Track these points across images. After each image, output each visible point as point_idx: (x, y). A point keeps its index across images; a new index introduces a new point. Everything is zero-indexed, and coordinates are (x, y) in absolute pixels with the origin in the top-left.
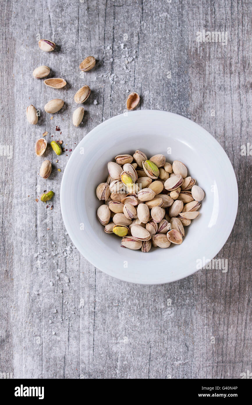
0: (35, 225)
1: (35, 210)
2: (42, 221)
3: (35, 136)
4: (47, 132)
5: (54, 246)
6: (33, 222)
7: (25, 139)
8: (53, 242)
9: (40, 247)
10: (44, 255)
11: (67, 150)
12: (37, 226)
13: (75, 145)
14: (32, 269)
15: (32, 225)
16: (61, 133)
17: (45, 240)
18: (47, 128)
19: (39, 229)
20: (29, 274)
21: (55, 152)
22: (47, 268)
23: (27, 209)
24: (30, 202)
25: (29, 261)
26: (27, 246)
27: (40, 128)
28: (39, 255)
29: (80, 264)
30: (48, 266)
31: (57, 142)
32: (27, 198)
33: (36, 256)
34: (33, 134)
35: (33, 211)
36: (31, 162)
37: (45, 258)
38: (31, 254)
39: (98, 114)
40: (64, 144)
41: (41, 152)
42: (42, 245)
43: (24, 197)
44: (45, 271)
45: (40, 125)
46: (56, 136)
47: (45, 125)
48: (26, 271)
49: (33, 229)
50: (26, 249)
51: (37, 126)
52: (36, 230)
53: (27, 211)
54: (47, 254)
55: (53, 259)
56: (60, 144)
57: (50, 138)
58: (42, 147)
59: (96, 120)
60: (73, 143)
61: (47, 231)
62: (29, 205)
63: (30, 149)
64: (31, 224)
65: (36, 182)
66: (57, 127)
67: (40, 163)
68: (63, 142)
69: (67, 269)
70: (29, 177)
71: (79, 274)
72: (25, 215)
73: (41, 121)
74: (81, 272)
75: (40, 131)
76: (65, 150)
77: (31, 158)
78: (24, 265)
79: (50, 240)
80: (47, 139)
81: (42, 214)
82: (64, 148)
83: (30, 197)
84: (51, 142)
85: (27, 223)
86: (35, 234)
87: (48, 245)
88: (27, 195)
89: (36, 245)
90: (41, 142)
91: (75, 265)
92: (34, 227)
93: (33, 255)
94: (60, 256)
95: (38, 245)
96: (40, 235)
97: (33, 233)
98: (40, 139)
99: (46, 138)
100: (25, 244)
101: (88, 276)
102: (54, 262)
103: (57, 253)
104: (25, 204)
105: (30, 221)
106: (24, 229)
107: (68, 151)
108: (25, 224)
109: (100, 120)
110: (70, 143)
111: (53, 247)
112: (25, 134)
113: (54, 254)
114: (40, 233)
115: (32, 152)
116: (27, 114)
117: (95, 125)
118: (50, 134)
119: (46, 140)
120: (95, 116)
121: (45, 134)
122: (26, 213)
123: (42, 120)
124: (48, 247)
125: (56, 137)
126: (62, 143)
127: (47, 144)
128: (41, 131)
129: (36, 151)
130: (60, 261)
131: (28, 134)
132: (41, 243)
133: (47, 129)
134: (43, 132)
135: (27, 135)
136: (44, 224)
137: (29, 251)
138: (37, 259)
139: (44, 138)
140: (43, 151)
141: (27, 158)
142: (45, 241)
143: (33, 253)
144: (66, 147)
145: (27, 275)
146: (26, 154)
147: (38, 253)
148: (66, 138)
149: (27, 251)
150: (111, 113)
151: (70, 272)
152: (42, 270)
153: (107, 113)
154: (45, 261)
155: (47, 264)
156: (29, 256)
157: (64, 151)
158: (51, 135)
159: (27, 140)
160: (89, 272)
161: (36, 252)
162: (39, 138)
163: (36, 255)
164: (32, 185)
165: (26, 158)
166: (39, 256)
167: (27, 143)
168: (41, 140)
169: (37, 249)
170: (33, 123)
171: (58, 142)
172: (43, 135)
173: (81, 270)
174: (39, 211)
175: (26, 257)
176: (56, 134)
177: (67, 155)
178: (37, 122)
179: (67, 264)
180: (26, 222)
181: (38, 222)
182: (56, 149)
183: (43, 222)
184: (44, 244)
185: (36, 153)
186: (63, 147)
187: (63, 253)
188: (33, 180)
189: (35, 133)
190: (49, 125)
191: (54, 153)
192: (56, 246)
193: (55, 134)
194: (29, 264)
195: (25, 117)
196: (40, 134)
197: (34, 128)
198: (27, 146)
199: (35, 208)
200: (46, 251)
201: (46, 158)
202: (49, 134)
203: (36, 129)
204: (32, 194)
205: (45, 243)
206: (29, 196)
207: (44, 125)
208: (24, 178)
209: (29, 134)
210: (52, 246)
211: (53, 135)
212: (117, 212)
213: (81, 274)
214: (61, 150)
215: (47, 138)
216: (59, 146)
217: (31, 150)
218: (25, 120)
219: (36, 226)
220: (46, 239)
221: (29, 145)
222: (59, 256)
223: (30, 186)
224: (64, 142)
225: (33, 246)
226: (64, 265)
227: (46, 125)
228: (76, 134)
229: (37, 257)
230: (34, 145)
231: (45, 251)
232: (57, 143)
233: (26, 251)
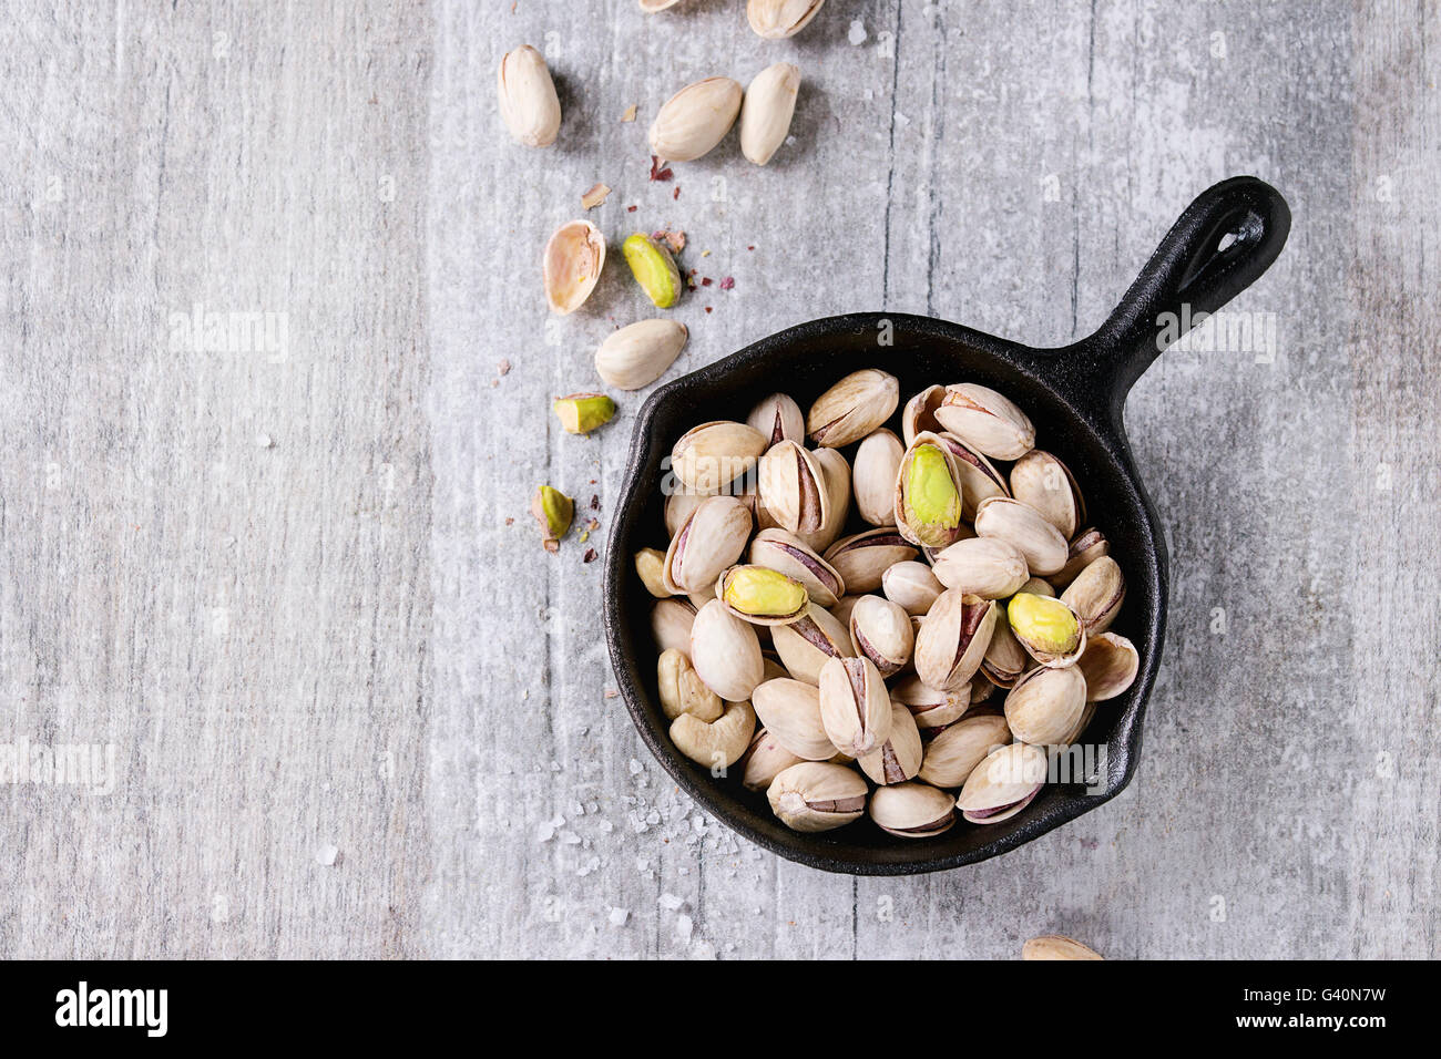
0: (540, 670)
1: (541, 594)
2: (579, 651)
3: (544, 205)
4: (604, 189)
5: (642, 783)
6: (530, 656)
7: (490, 223)
8: (633, 762)
9: (568, 785)
10: (589, 832)
11: (707, 282)
12: (554, 676)
13: (751, 254)
14: (527, 901)
15: (526, 671)
16: (678, 190)
17: (595, 753)
18: (604, 163)
19: (564, 692)
20: (510, 926)
21: (647, 292)
22: (604, 895)
23: (500, 586)
24: (516, 550)
25: (512, 861)
26: (501, 782)
27: (569, 167)
28: (564, 827)
29: (775, 878)
30: (609, 889)
31: (660, 241)
32: (499, 531)
33: (550, 837)
34: (530, 195)
35: (531, 601)
36: (524, 343)
37: (592, 846)
38: (521, 826)
39: (868, 95)
40: (693, 248)
41: (571, 292)
42: (577, 777)
43: (484, 525)
44: (595, 915)
45: (568, 151)
46: (650, 206)
47: (596, 151)
48: (492, 915)
49: (534, 694)
50: (493, 797)
51: (550, 157)
52: (544, 697)
53: (502, 602)
54: (606, 826)
55: (637, 851)
56: (672, 253)
57: (619, 216)
58: (576, 267)
59: (861, 128)
60: (738, 244)
61: (605, 705)
62: (510, 566)
63: (514, 277)
64: (523, 668)
65: (548, 448)
66: (655, 158)
67: (569, 347)
68: (687, 242)
69: (709, 906)
70: (508, 423)
71: (773, 928)
72: (487, 623)
73: (573, 127)
74: (780, 917)
75: (568, 182)
76: (698, 280)
77: (523, 320)
78: (484, 879)
79: (618, 754)
80: (603, 222)
81: (578, 616)
82: (694, 273)
83: (516, 528)
84: (624, 239)
85: (501, 660)
86: (544, 720)
87: (607, 775)
88: (501, 515)
89: (546, 776)
90: (572, 237)
91: (750, 884)
92: (538, 681)
93: (530, 831)
94: (671, 835)
95: (558, 778)
96: (566, 724)
97: (530, 713)
98: (571, 223)
99: (598, 216)
100: (489, 770)
101: (817, 940)
102: (641, 865)
103: (654, 818)
104: (491, 560)
105: (515, 652)
106: (485, 692)
107: (714, 287)
108: (490, 668)
109: (882, 126)
110: (725, 247)
111: (635, 786)
112: (490, 194)
113: (643, 827)
114: (570, 716)
115: (526, 292)
116: (501, 92)
117: (854, 153)
118: (621, 198)
119: (598, 227)
120: (855, 103)
121: (594, 199)
122: (493, 608)
123: (580, 126)
124: (608, 790)
125: (653, 212)
126: (681, 244)
127: (608, 250)
128: (574, 179)
129: (548, 286)
130: (670, 862)
131: (504, 198)
132: (570, 766)
133: (602, 174)
134: (582, 187)
135: (498, 202)
136: (587, 670)
137: (511, 810)
138: (552, 852)
139: (587, 217)
140: (585, 285)
141: (500, 323)
142: (591, 758)
143: (532, 817)
144: (701, 267)
145: (500, 930)
146: (494, 299)
147: (559, 821)
148: (701, 216)
149: (501, 808)
150: (940, 91)
151: (723, 916)
152: (577, 906)
153: (918, 90)
154: (594, 862)
155: (605, 877)
156: (511, 833)
157: (693, 289)
158: (626, 204)
159: (497, 230)
160: (822, 921)
161: (548, 811)
162: (561, 216)
163: (545, 832)
164: (528, 465)
165: (494, 320)
166: (561, 834)
167: (502, 243)
168: (574, 228)
169: (551, 798)
170: (535, 142)
171: (660, 238)
172: (585, 205)
173: (779, 910)
174: (561, 597)
175: (496, 838)
176: (652, 198)
177: (709, 310)
178: (553, 135)
179: (709, 877)
180: (494, 656)
181: (560, 659)
182: (653, 276)
183: (585, 660)
184: (586, 771)
185: (548, 294)
186: (689, 267)
187: (687, 818)
188: (532, 436)
189: (544, 192)
190: (617, 152)
191: (642, 296)
192: (649, 785)
193: (645, 200)
194: (512, 874)
195: (488, 106)
196: (570, 196)
197: (537, 166)
198: (499, 255)
199: (542, 585)
200: (599, 811)
201: (598, 321)
202: (613, 197)
203: (548, 174)
204: (527, 508)
205: (596, 764)
206: (510, 521)
207: (587, 150)
208: (484, 427)
209: (511, 198)
210: (633, 782)
211: (638, 202)
213: (781, 930)
214: (678, 281)
215: (603, 216)
216: (666, 260)
217: (523, 281)
218: (488, 122)
219: (548, 677)
220: (601, 747)
221: (509, 255)
222: (667, 833)
223: (516, 469)
224: (693, 240)
225: (530, 783)
226: (695, 884)
227: (601, 148)
228: (755, 199)
229: (554, 840)
230: (536, 255)
231: (592, 805)
232: (656, 248)
233: (493, 810)
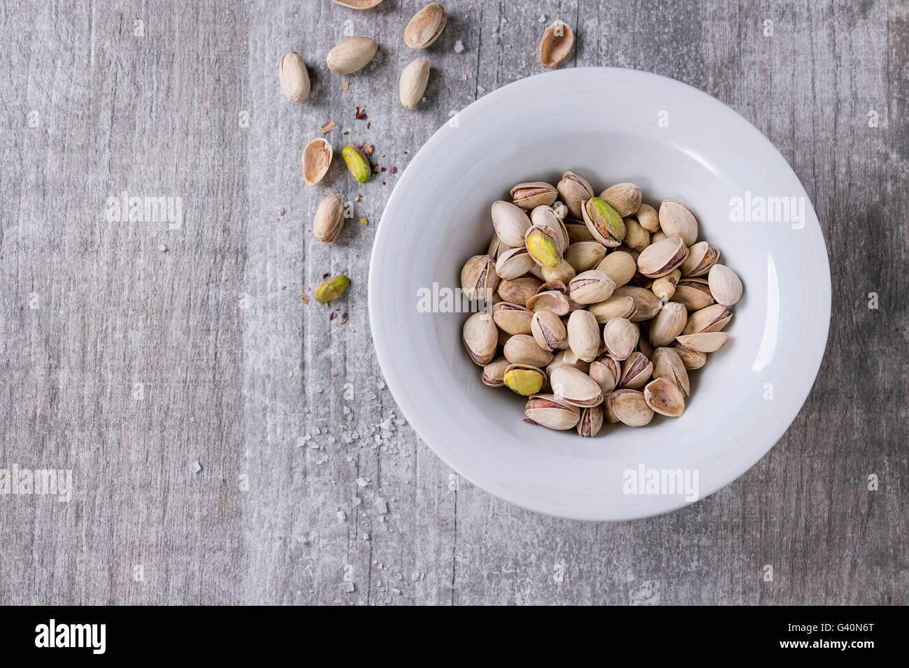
0: (299, 362)
1: (300, 324)
2: (318, 352)
3: (302, 131)
4: (332, 123)
5: (350, 418)
6: (294, 355)
7: (275, 140)
8: (345, 408)
9: (313, 419)
10: (323, 443)
11: (383, 169)
12: (306, 365)
13: (405, 156)
14: (292, 477)
15: (291, 362)
16: (369, 124)
17: (326, 404)
18: (333, 111)
19: (311, 373)
20: (283, 489)
21: (354, 174)
22: (331, 474)
23: (279, 321)
24: (287, 302)
25: (285, 456)
26: (279, 418)
27: (315, 113)
28: (310, 440)
29: (416, 466)
30: (332, 471)
31: (360, 150)
32: (279, 293)
33: (303, 444)
34: (295, 127)
35: (295, 327)
36: (292, 199)
37: (324, 450)
38: (289, 440)
39: (464, 77)
40: (377, 153)
41: (316, 174)
42: (317, 416)
43: (271, 290)
44: (326, 484)
45: (314, 105)
46: (355, 132)
47: (329, 104)
48: (274, 483)
49: (296, 374)
50: (275, 425)
51: (306, 108)
52: (300, 376)
53: (280, 328)
54: (331, 439)
55: (347, 452)
56: (366, 155)
57: (340, 137)
58: (318, 162)
59: (461, 94)
60: (399, 151)
61: (331, 379)
62: (284, 310)
63: (287, 167)
64: (290, 361)
65: (304, 252)
66: (358, 109)
67: (314, 201)
68: (373, 150)
69: (383, 479)
70: (284, 239)
71: (415, 491)
72: (273, 339)
73: (317, 93)
74: (418, 485)
75: (314, 120)
76: (379, 168)
77: (292, 189)
78: (270, 466)
79: (337, 404)
80: (332, 140)
81: (318, 335)
82: (377, 165)
83: (287, 292)
84: (343, 149)
85: (279, 357)
86: (301, 387)
87: (332, 414)
88: (280, 285)
89: (301, 415)
90: (317, 147)
91: (403, 469)
92: (298, 367)
93: (294, 442)
94: (364, 444)
95: (308, 416)
96: (312, 389)
97: (294, 383)
98: (315, 140)
99: (329, 137)
100: (273, 411)
101: (437, 497)
102: (349, 459)
103: (355, 436)
104: (275, 307)
105: (286, 353)
106: (272, 373)
107: (387, 173)
108: (274, 361)
109: (471, 93)
110: (393, 152)
111: (346, 420)
112: (276, 126)
113: (350, 440)
114: (314, 385)
115: (293, 175)
116: (281, 76)
117: (457, 106)
118: (341, 128)
119: (329, 142)
120: (457, 81)
121: (327, 128)
122: (276, 332)
123: (321, 92)
124: (332, 422)
125: (357, 135)
126: (370, 150)
127: (334, 154)
128: (318, 119)
129: (304, 171)
130: (364, 458)
131: (283, 128)
132: (314, 410)
133: (331, 116)
134: (322, 122)
135: (280, 130)
136: (322, 362)
137: (284, 432)
138: (305, 452)
139: (323, 137)
140: (322, 170)
141: (280, 190)
142: (324, 406)
143: (294, 435)
144: (381, 162)
145: (278, 491)
146: (277, 178)
147: (308, 437)
148: (381, 137)
149: (279, 430)
150: (500, 75)
151: (390, 485)
152: (317, 479)
153: (489, 75)
154: (325, 458)
155: (331, 465)
156: (284, 443)
157: (376, 173)
158: (344, 131)
159: (279, 143)
160: (439, 487)
161: (302, 432)
162: (311, 137)
163: (301, 442)
164: (293, 260)
165: (277, 188)
166: (309, 444)
167: (281, 150)
168: (317, 142)
169: (304, 425)
170: (297, 99)
171: (361, 148)
172: (323, 131)
173: (418, 482)
174: (310, 327)
175: (276, 445)
176: (356, 128)
177: (384, 183)
178: (306, 96)
179: (383, 465)
180: (276, 355)
181: (309, 356)
182: (357, 167)
183: (322, 357)
184: (322, 412)
185: (304, 175)
186: (373, 161)
187: (373, 436)
188: (296, 246)
189: (303, 125)
190: (339, 105)
191: (351, 176)
192: (353, 419)
193: (353, 129)
194: (284, 463)
195: (275, 82)
196: (315, 127)
197: (299, 112)
198: (279, 156)
199: (300, 320)
200: (328, 432)
201: (329, 189)
202: (337, 127)
203: (305, 115)
204: (293, 281)
205: (327, 409)
206: (284, 288)
207: (324, 104)
208: (272, 241)
209: (286, 128)
210: (345, 418)
211: (349, 130)
212: (515, 332)
213: (419, 492)
214: (369, 168)
215: (332, 137)
216: (363, 158)
217: (292, 169)
218: (275, 90)
219: (303, 366)
220: (329, 401)
221: (285, 155)
222: (362, 443)
223: (288, 262)
224: (377, 149)
225: (294, 418)
226: (376, 469)
227: (331, 103)
228: (408, 129)
229: (305, 446)
230: (298, 157)
231: (324, 429)
232: (358, 152)
233: (275, 431)
